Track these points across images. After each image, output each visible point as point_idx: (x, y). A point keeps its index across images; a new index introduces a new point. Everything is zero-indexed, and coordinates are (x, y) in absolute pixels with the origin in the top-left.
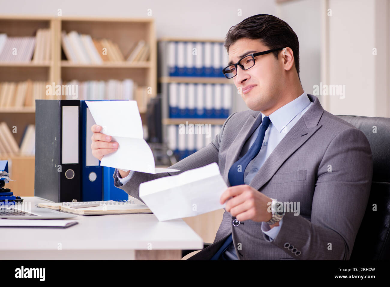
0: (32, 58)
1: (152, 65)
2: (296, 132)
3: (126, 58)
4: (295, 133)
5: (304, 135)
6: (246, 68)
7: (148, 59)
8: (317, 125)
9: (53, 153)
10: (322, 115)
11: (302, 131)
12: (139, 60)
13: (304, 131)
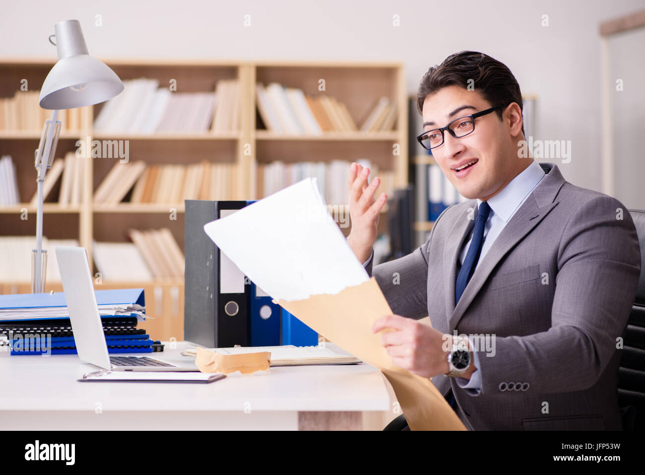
0: (210, 127)
1: (402, 135)
2: (523, 215)
3: (359, 125)
4: (521, 216)
5: (534, 218)
6: (458, 135)
7: (394, 128)
8: (553, 202)
9: (209, 277)
10: (561, 188)
11: (532, 212)
12: (379, 129)
13: (534, 212)
